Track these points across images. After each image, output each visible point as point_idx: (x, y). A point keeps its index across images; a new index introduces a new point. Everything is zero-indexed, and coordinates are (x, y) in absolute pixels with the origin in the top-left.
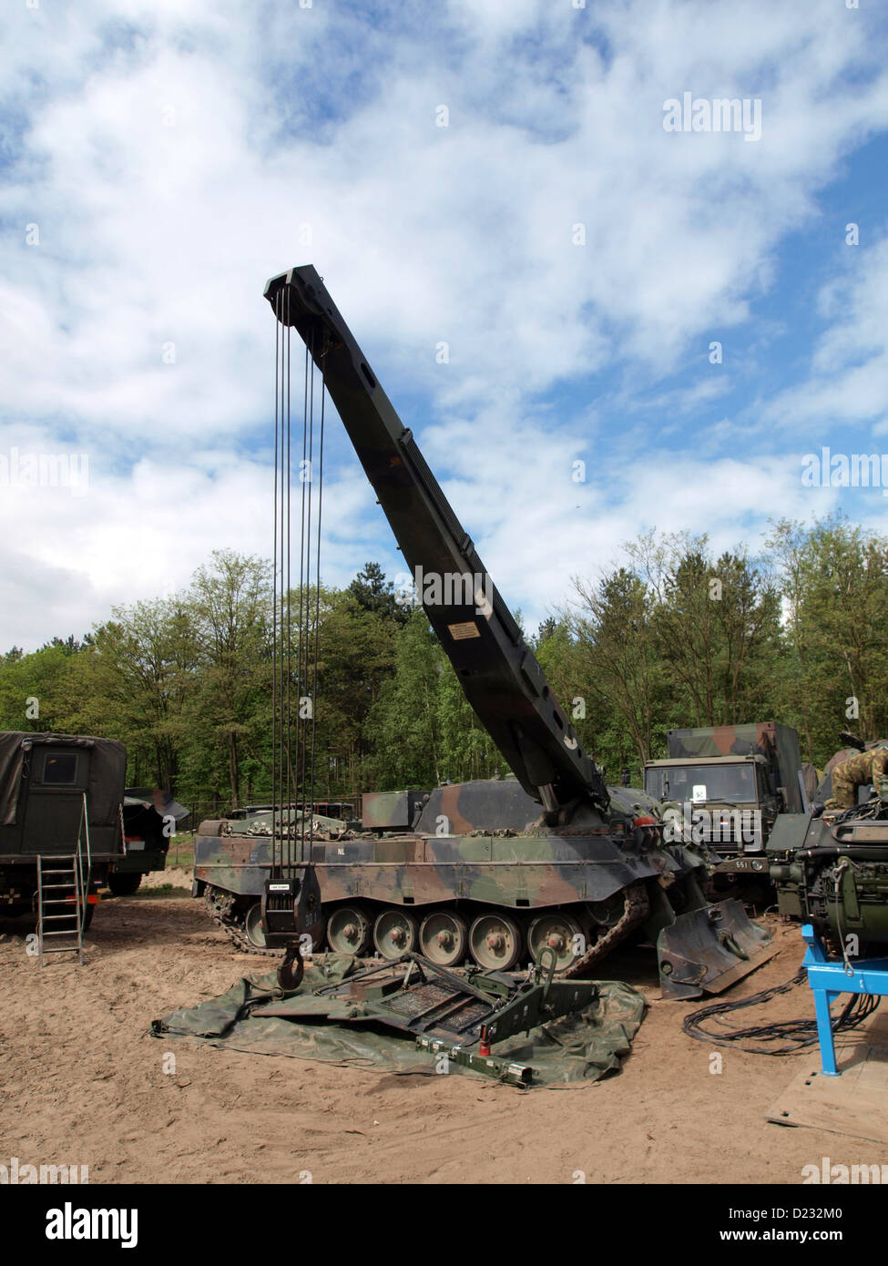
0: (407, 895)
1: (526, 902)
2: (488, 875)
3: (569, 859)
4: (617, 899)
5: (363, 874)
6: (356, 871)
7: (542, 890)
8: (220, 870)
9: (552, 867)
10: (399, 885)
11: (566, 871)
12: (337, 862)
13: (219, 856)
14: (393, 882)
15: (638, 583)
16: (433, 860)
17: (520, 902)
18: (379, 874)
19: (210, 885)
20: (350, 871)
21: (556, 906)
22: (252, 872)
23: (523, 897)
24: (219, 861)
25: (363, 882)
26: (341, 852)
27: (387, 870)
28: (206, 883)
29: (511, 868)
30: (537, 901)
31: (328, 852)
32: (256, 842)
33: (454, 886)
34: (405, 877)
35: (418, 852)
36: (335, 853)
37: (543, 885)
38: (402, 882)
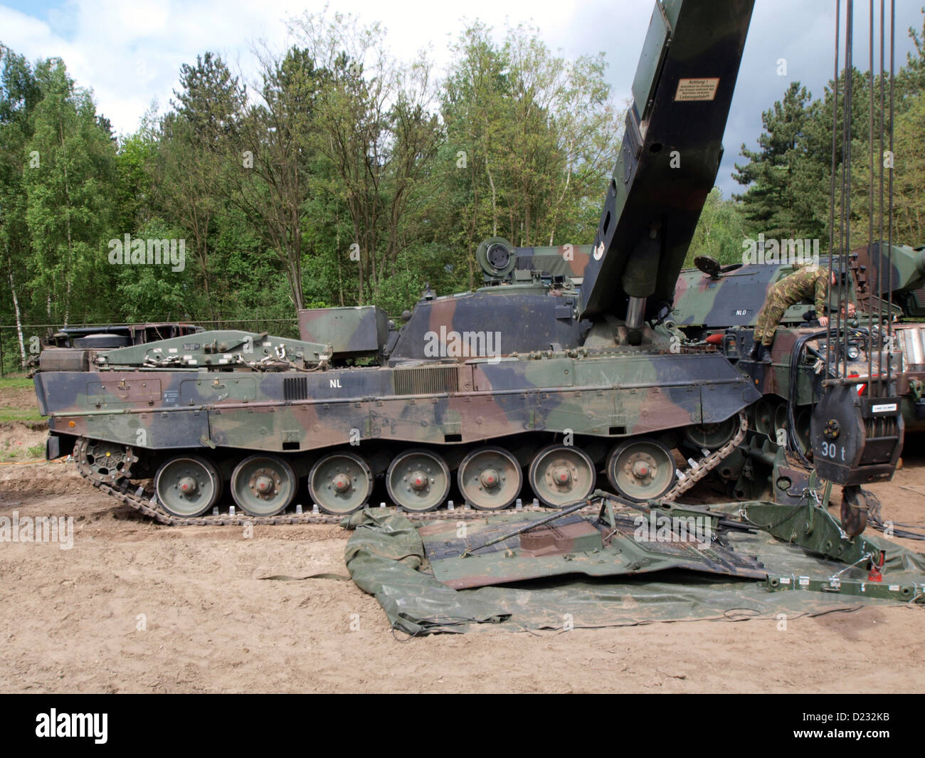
0: (450, 431)
1: (621, 430)
2: (573, 402)
3: (678, 379)
5: (380, 411)
6: (366, 408)
7: (645, 415)
8: (108, 418)
9: (659, 390)
10: (438, 420)
11: (676, 393)
12: (331, 397)
13: (97, 399)
14: (428, 418)
15: (227, 75)
16: (487, 388)
17: (613, 430)
18: (406, 410)
19: (85, 439)
20: (358, 407)
22: (175, 418)
23: (619, 424)
24: (98, 406)
25: (379, 421)
26: (334, 384)
27: (419, 404)
28: (76, 438)
29: (603, 393)
30: (637, 428)
31: (311, 385)
32: (168, 376)
33: (524, 418)
34: (448, 411)
35: (463, 380)
36: (325, 386)
37: (646, 409)
38: (444, 417)
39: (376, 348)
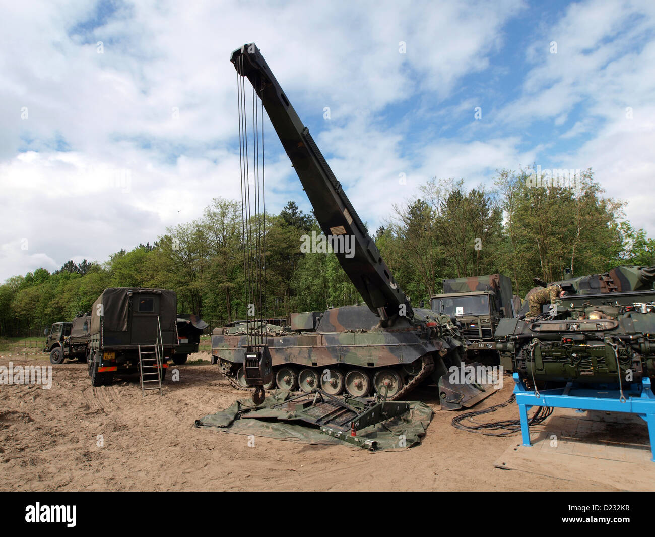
0: (314, 362)
1: (372, 364)
2: (353, 351)
3: (394, 343)
4: (418, 362)
5: (293, 352)
6: (289, 350)
7: (380, 358)
8: (224, 351)
9: (385, 347)
10: (310, 356)
11: (392, 349)
12: (279, 346)
13: (223, 344)
14: (307, 356)
15: (427, 206)
16: (326, 345)
17: (369, 364)
18: (300, 352)
19: (220, 358)
20: (286, 350)
21: (388, 366)
22: (239, 352)
23: (371, 362)
24: (223, 347)
25: (292, 356)
26: (281, 341)
27: (304, 350)
28: (218, 357)
29: (365, 348)
30: (377, 364)
31: (275, 342)
32: (240, 338)
33: (337, 357)
34: (312, 353)
35: (319, 341)
36: (278, 342)
37: (381, 356)
38: (311, 355)
39: (313, 328)
